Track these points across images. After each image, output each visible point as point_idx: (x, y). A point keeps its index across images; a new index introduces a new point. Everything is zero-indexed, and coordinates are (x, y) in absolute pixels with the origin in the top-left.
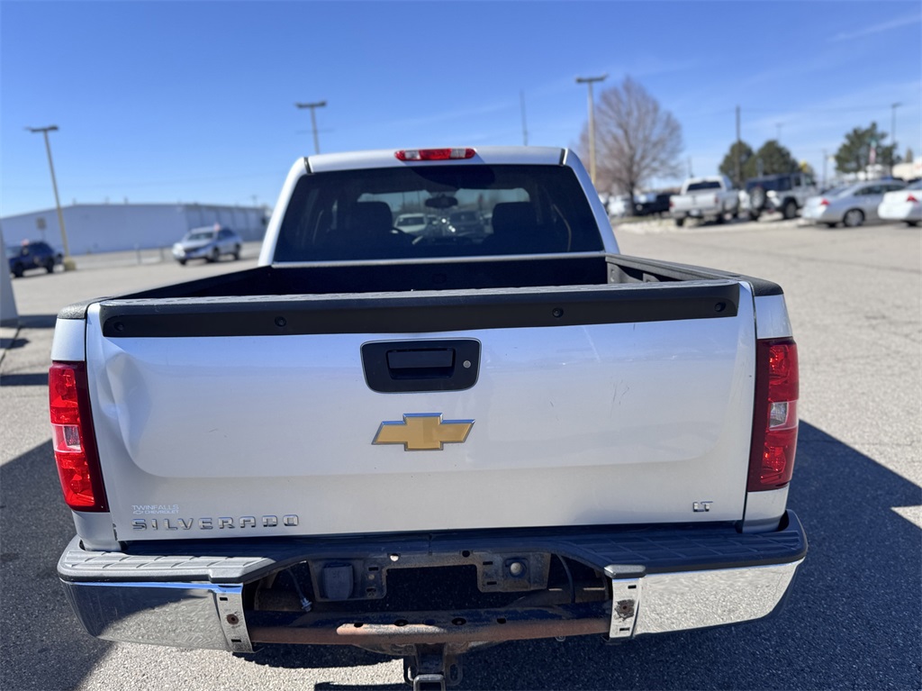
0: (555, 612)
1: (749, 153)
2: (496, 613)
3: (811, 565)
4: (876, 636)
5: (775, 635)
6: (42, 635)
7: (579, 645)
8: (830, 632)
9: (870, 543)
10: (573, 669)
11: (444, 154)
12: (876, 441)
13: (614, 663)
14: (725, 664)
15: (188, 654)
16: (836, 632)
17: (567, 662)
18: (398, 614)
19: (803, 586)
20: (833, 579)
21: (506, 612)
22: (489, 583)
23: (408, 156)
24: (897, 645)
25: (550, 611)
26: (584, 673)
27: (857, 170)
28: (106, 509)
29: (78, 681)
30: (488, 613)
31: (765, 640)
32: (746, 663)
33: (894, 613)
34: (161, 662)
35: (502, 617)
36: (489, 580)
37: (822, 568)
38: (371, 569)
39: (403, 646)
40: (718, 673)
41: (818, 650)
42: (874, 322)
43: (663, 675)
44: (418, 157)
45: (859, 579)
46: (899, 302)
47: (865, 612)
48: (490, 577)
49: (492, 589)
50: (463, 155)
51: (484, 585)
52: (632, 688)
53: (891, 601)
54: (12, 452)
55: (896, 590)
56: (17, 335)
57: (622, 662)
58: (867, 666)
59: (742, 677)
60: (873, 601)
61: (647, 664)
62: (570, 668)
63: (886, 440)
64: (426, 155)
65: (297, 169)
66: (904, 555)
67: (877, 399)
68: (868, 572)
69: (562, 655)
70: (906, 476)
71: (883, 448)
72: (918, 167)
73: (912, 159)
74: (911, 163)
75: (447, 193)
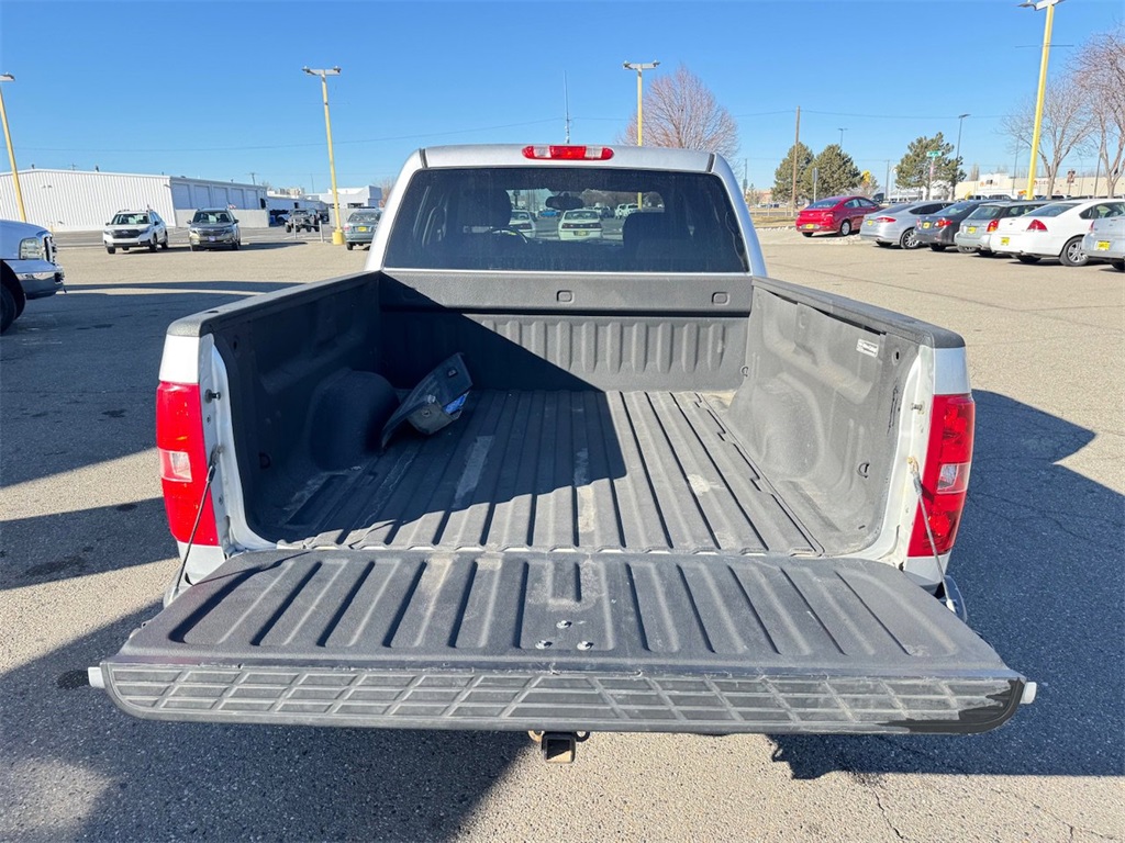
1: (809, 158)
11: (577, 152)
27: (918, 184)
28: (215, 542)
44: (548, 155)
50: (599, 155)
72: (982, 184)
73: (978, 175)
74: (977, 179)
75: (571, 193)
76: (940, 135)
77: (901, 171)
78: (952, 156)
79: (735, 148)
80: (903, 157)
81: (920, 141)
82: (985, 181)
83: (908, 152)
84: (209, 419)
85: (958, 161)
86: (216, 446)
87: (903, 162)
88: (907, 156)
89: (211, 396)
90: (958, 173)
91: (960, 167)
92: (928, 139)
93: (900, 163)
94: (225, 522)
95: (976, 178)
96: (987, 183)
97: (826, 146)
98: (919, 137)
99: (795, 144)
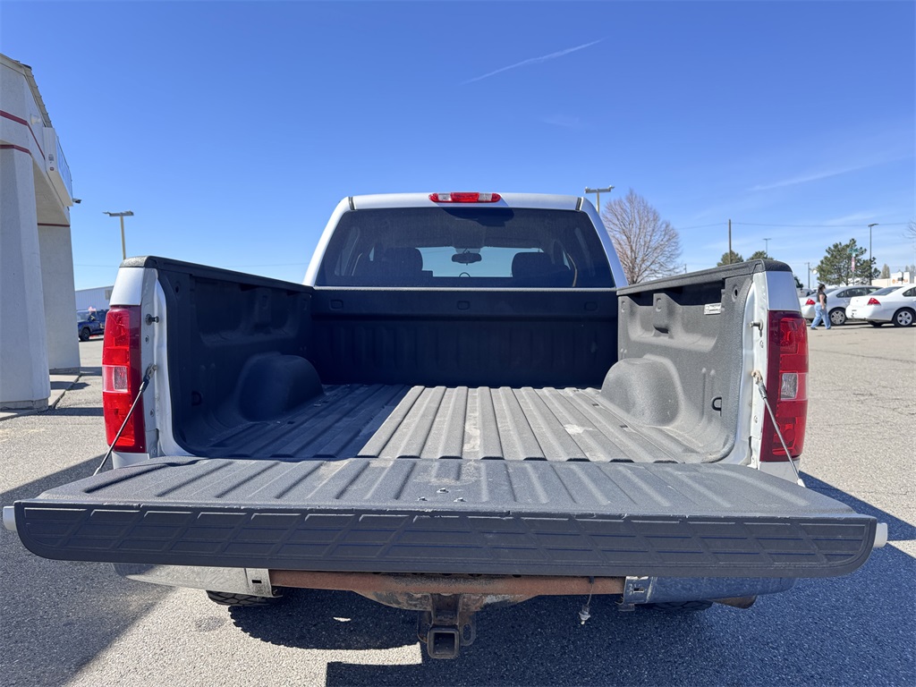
3: (815, 588)
4: (884, 651)
5: (782, 645)
6: (69, 611)
7: (587, 644)
8: (838, 645)
9: (873, 572)
10: (582, 664)
11: (473, 197)
12: (871, 490)
13: (622, 661)
14: (734, 667)
15: (206, 633)
16: (844, 645)
17: (575, 658)
19: (808, 605)
20: (837, 600)
23: (440, 198)
24: (907, 660)
26: (593, 668)
27: (838, 282)
29: (98, 651)
31: (773, 648)
32: (755, 668)
33: (901, 632)
34: (180, 639)
37: (826, 590)
39: (419, 596)
40: (727, 675)
41: (827, 660)
42: (862, 398)
43: (672, 674)
44: (450, 199)
45: (863, 601)
46: (883, 383)
47: (872, 630)
50: (490, 199)
52: (641, 684)
53: (898, 621)
54: (61, 465)
55: (902, 613)
56: (78, 380)
57: (630, 660)
58: (877, 677)
59: (751, 679)
60: (879, 620)
61: (655, 663)
62: (579, 663)
63: (881, 489)
64: (457, 198)
65: (343, 206)
66: (907, 584)
67: (870, 457)
68: (872, 596)
69: (571, 652)
70: (902, 518)
71: (879, 496)
72: (894, 281)
73: (889, 274)
74: (889, 277)
75: (472, 251)
76: (853, 241)
77: (821, 269)
78: (865, 257)
79: (678, 252)
80: (822, 259)
81: (836, 246)
82: (896, 279)
83: (827, 254)
84: (147, 339)
85: (872, 261)
86: (151, 364)
87: (822, 262)
88: (826, 258)
89: (151, 320)
90: (873, 270)
91: (874, 266)
92: (843, 244)
93: (820, 264)
94: (154, 433)
95: (886, 276)
96: (899, 279)
97: (754, 253)
98: (834, 243)
99: (728, 251)
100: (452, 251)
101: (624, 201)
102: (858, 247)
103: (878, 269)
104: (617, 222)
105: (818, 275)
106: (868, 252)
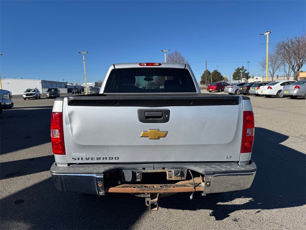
0: (188, 185)
1: (210, 73)
2: (172, 185)
11: (152, 64)
18: (145, 185)
21: (175, 185)
22: (170, 177)
23: (142, 64)
25: (187, 185)
27: (239, 79)
28: (65, 154)
30: (170, 185)
35: (174, 186)
36: (170, 176)
38: (138, 172)
44: (145, 65)
48: (170, 175)
49: (171, 179)
50: (158, 65)
51: (168, 178)
65: (112, 68)
75: (150, 77)
76: (243, 67)
77: (234, 76)
78: (246, 72)
80: (234, 72)
82: (255, 78)
83: (235, 71)
85: (248, 73)
87: (234, 73)
88: (235, 72)
91: (249, 75)
92: (240, 68)
95: (253, 78)
97: (214, 70)
98: (237, 68)
99: (206, 70)
100: (144, 77)
101: (174, 54)
102: (244, 69)
103: (250, 76)
104: (172, 61)
105: (233, 78)
106: (247, 70)
